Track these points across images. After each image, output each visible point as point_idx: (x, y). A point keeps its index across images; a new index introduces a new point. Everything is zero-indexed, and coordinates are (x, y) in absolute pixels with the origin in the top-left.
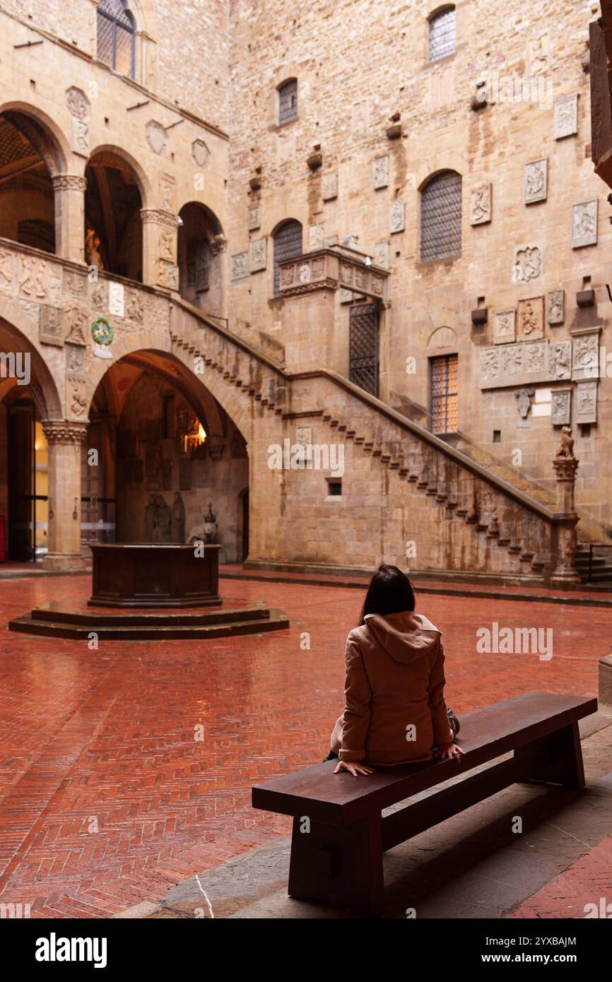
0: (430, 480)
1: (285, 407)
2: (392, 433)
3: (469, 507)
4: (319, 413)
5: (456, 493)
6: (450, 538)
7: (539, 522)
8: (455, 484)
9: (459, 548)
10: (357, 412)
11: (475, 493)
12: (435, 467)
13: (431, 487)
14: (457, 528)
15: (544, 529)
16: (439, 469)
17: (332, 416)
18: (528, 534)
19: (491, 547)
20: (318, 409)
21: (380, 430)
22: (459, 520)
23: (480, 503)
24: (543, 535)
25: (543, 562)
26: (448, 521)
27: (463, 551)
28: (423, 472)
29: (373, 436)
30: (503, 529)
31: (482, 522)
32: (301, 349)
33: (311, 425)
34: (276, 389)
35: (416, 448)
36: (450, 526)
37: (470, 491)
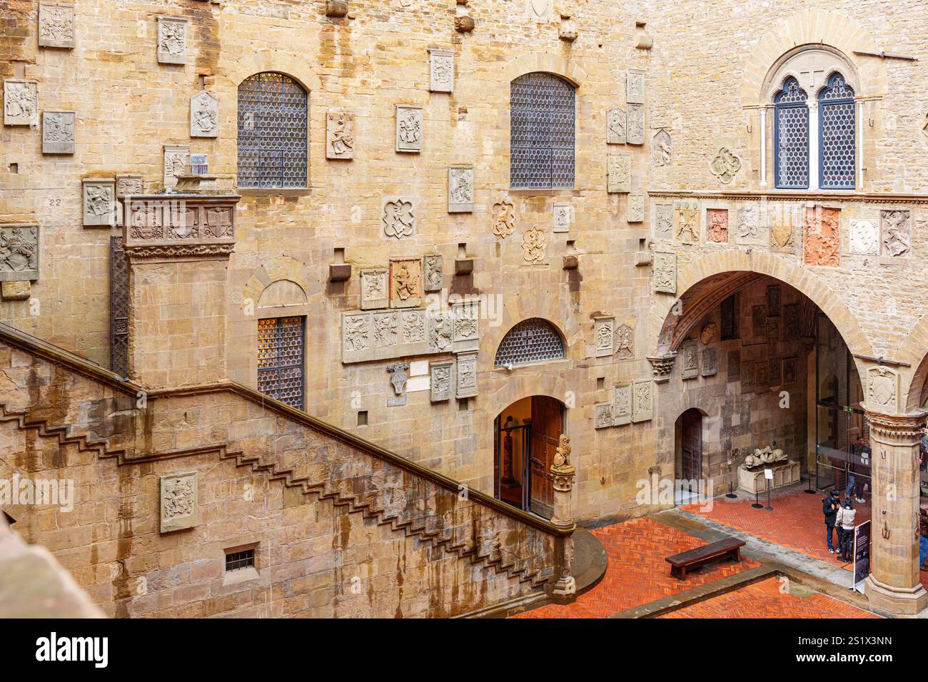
0: (416, 518)
1: (135, 445)
2: (357, 466)
3: (467, 539)
4: (216, 450)
5: (451, 527)
6: (438, 582)
7: (543, 537)
8: (449, 516)
9: (449, 591)
10: (294, 441)
11: (474, 522)
12: (422, 502)
13: (416, 526)
14: (448, 567)
15: (548, 543)
16: (428, 502)
17: (246, 453)
18: (532, 553)
19: (488, 578)
20: (216, 443)
21: (337, 464)
22: (449, 557)
23: (480, 531)
24: (547, 549)
25: (547, 577)
26: (435, 563)
27: (455, 592)
28: (405, 510)
29: (325, 473)
30: (506, 555)
31: (481, 554)
32: (172, 348)
33: (194, 470)
34: (110, 415)
35: (395, 481)
36: (437, 568)
37: (468, 521)
